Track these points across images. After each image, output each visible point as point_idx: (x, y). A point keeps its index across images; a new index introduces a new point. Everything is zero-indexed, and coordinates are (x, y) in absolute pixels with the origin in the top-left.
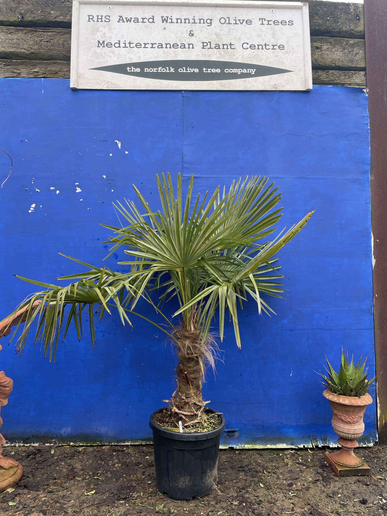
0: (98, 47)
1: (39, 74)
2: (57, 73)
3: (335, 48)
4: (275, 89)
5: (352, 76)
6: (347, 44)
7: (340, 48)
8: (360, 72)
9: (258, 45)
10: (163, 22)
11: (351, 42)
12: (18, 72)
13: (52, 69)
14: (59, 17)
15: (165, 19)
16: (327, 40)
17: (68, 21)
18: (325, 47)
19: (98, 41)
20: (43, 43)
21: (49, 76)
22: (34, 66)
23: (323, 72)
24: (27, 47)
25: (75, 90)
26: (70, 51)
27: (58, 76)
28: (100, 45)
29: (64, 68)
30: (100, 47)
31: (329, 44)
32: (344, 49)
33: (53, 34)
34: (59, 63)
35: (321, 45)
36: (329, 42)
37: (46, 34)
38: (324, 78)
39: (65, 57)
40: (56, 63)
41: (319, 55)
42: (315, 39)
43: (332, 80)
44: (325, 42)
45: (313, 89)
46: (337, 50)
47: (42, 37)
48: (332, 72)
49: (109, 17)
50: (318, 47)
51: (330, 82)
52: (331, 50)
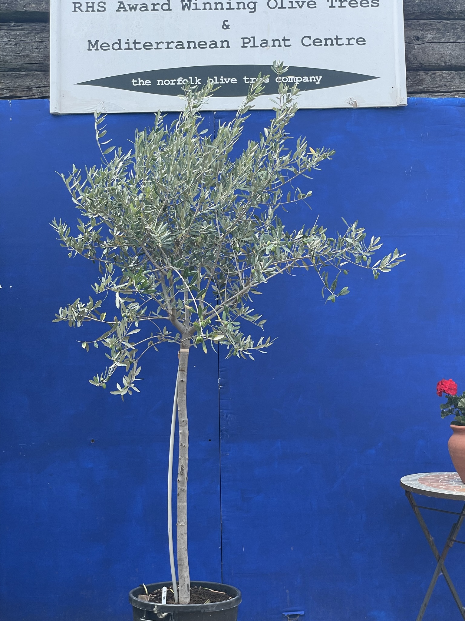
0: (88, 50)
1: (4, 92)
2: (31, 90)
3: (444, 36)
4: (351, 106)
7: (453, 37)
9: (325, 39)
10: (184, 9)
13: (22, 84)
14: (30, 4)
15: (186, 4)
16: (433, 26)
17: (43, 11)
18: (429, 36)
19: (88, 41)
20: (10, 46)
21: (19, 94)
23: (426, 74)
25: (56, 116)
26: (49, 57)
27: (32, 95)
28: (91, 48)
29: (41, 82)
30: (91, 50)
31: (435, 31)
32: (459, 37)
33: (24, 33)
34: (33, 75)
35: (423, 33)
36: (435, 27)
37: (13, 33)
38: (428, 83)
39: (41, 65)
40: (28, 76)
41: (419, 49)
42: (414, 25)
43: (440, 86)
44: (429, 28)
45: (407, 104)
46: (447, 40)
47: (7, 37)
48: (441, 74)
49: (105, 4)
50: (418, 37)
51: (438, 89)
52: (439, 41)
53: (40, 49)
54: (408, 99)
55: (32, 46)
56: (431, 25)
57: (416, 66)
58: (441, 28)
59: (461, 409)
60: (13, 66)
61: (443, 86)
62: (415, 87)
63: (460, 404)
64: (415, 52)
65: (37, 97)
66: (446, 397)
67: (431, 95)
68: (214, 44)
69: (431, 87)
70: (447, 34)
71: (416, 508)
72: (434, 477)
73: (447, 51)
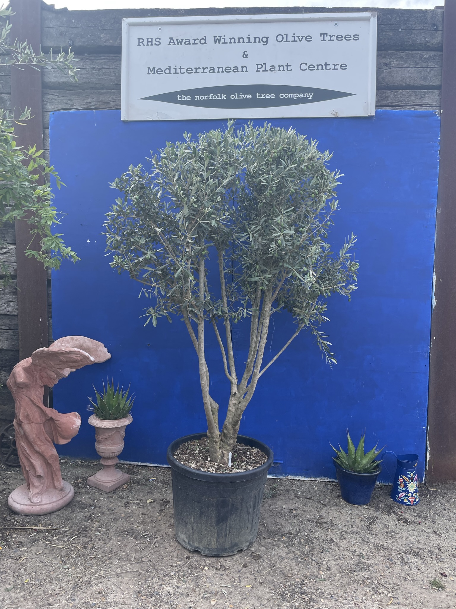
0: (148, 74)
1: (92, 105)
2: (109, 103)
3: (406, 63)
4: (334, 116)
5: (425, 95)
6: (421, 58)
7: (413, 63)
8: (434, 91)
9: (317, 65)
10: (215, 43)
11: (425, 56)
12: (71, 103)
13: (104, 99)
14: (108, 40)
15: (218, 39)
17: (117, 45)
18: (395, 62)
19: (148, 67)
20: (95, 71)
21: (101, 107)
22: (87, 97)
23: (391, 92)
24: (79, 77)
25: (125, 122)
26: (121, 79)
27: (110, 107)
28: (150, 72)
29: (116, 98)
30: (150, 74)
31: (399, 59)
32: (417, 64)
33: (105, 61)
34: (111, 93)
35: (390, 60)
36: (400, 56)
37: (97, 62)
38: (392, 99)
39: (115, 85)
40: (108, 93)
41: (387, 73)
42: (384, 54)
43: (401, 101)
44: (395, 57)
45: (375, 114)
46: (408, 66)
47: (93, 65)
48: (402, 92)
49: (160, 40)
50: (386, 64)
51: (399, 104)
52: (402, 67)
53: (115, 74)
54: (376, 111)
55: (110, 71)
56: (397, 54)
57: (384, 85)
58: (404, 57)
60: (98, 86)
62: (381, 102)
64: (384, 75)
65: (113, 108)
67: (393, 108)
68: (236, 69)
69: (394, 102)
70: (408, 61)
73: (408, 74)
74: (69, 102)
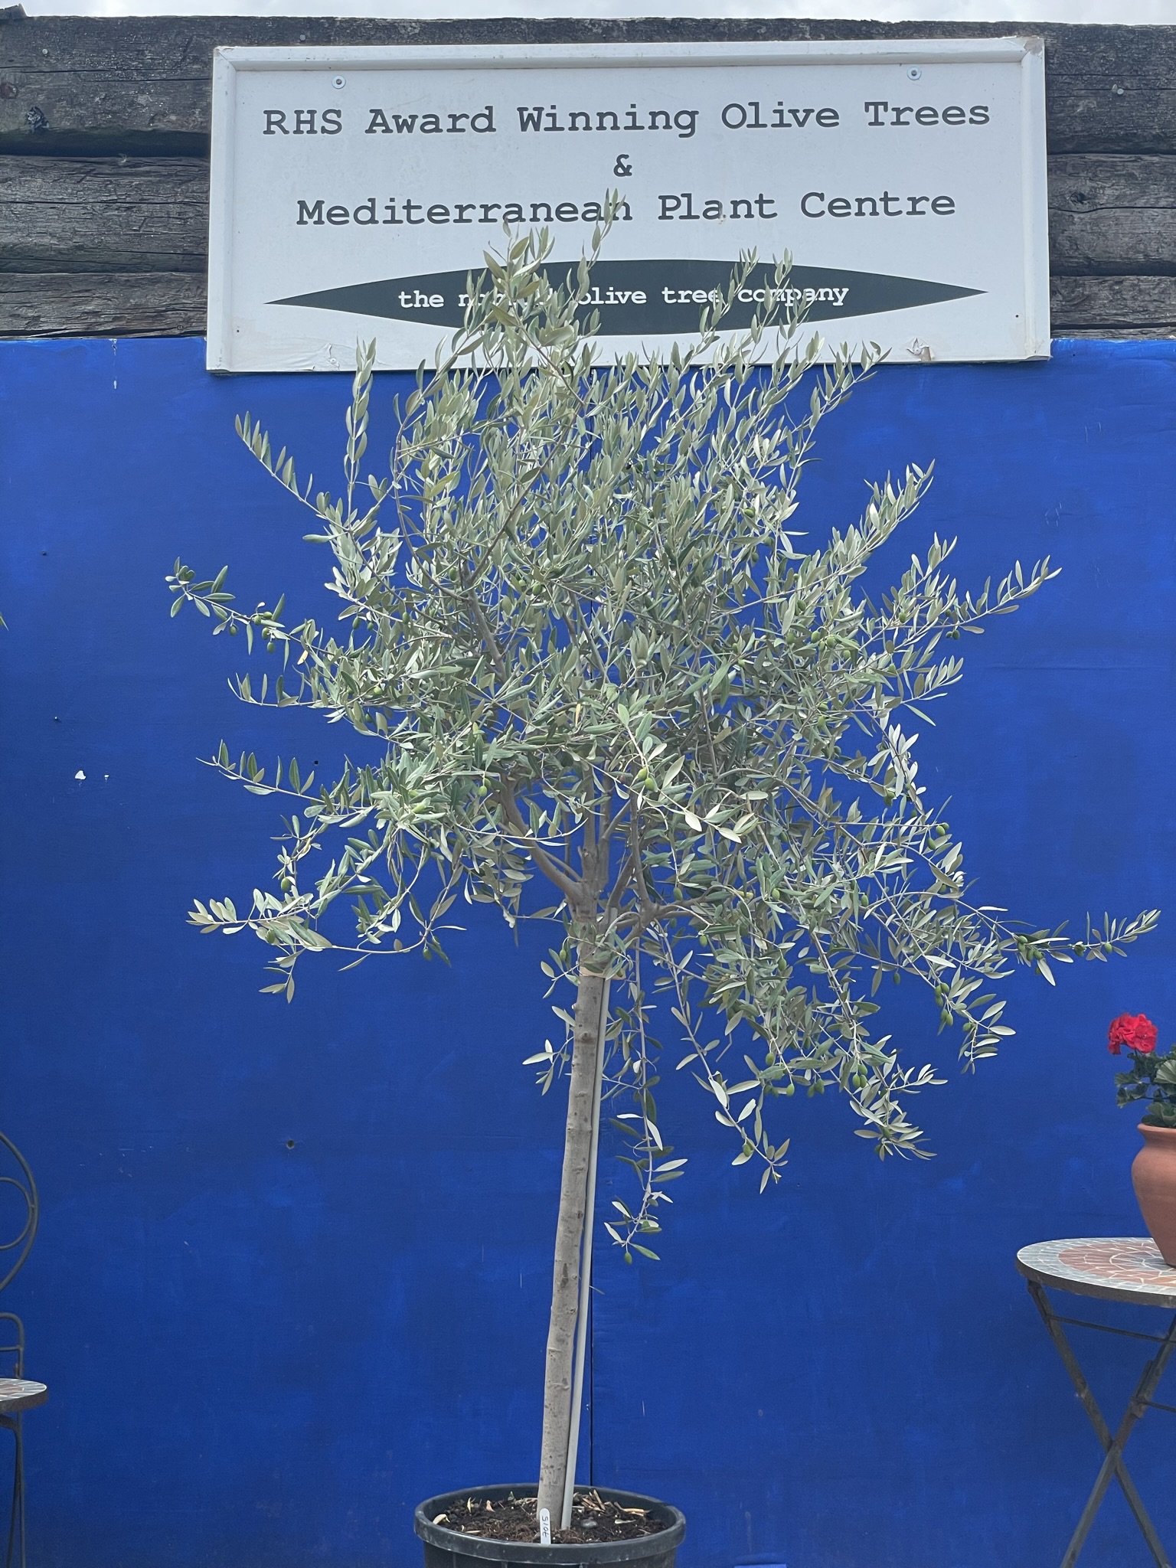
0: (298, 223)
1: (102, 320)
2: (162, 316)
3: (1144, 193)
4: (918, 359)
7: (1167, 194)
9: (857, 200)
10: (524, 127)
12: (31, 313)
13: (144, 300)
14: (164, 115)
15: (530, 116)
16: (1118, 168)
17: (196, 130)
18: (1108, 192)
19: (299, 202)
20: (116, 213)
21: (134, 325)
22: (87, 294)
23: (1101, 283)
24: (60, 230)
25: (221, 376)
26: (206, 238)
27: (166, 327)
28: (306, 218)
29: (188, 298)
30: (306, 223)
31: (1122, 181)
33: (149, 181)
34: (170, 281)
35: (1093, 185)
36: (1124, 172)
37: (125, 181)
38: (1104, 306)
39: (188, 257)
40: (158, 282)
41: (1085, 224)
42: (1074, 166)
43: (1135, 312)
44: (1109, 174)
45: (1051, 354)
46: (1152, 201)
47: (110, 191)
48: (1136, 282)
49: (339, 116)
50: (1082, 195)
51: (1128, 319)
52: (1132, 204)
53: (186, 221)
54: (1053, 345)
55: (168, 213)
56: (1113, 165)
57: (1076, 263)
58: (1137, 174)
59: (1166, 1085)
60: (123, 258)
61: (1139, 312)
62: (1072, 314)
63: (1161, 1075)
64: (1075, 230)
65: (177, 332)
66: (1131, 1056)
67: (1111, 332)
68: (594, 212)
69: (1112, 314)
70: (1152, 187)
71: (1053, 1323)
72: (1099, 1248)
73: (1152, 228)
74: (23, 311)
